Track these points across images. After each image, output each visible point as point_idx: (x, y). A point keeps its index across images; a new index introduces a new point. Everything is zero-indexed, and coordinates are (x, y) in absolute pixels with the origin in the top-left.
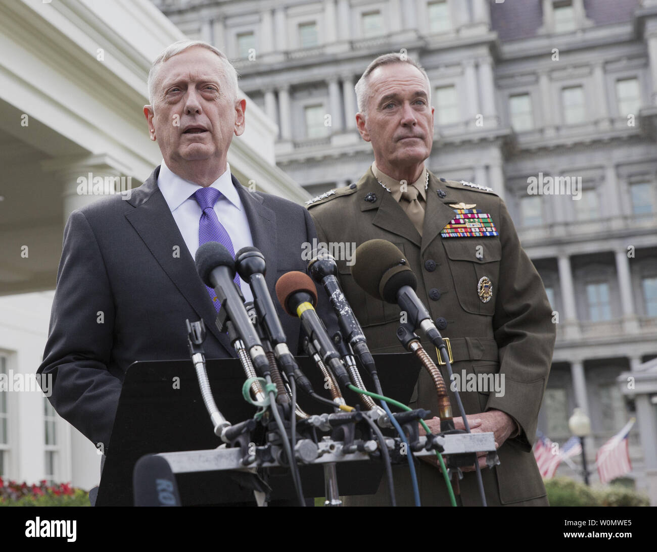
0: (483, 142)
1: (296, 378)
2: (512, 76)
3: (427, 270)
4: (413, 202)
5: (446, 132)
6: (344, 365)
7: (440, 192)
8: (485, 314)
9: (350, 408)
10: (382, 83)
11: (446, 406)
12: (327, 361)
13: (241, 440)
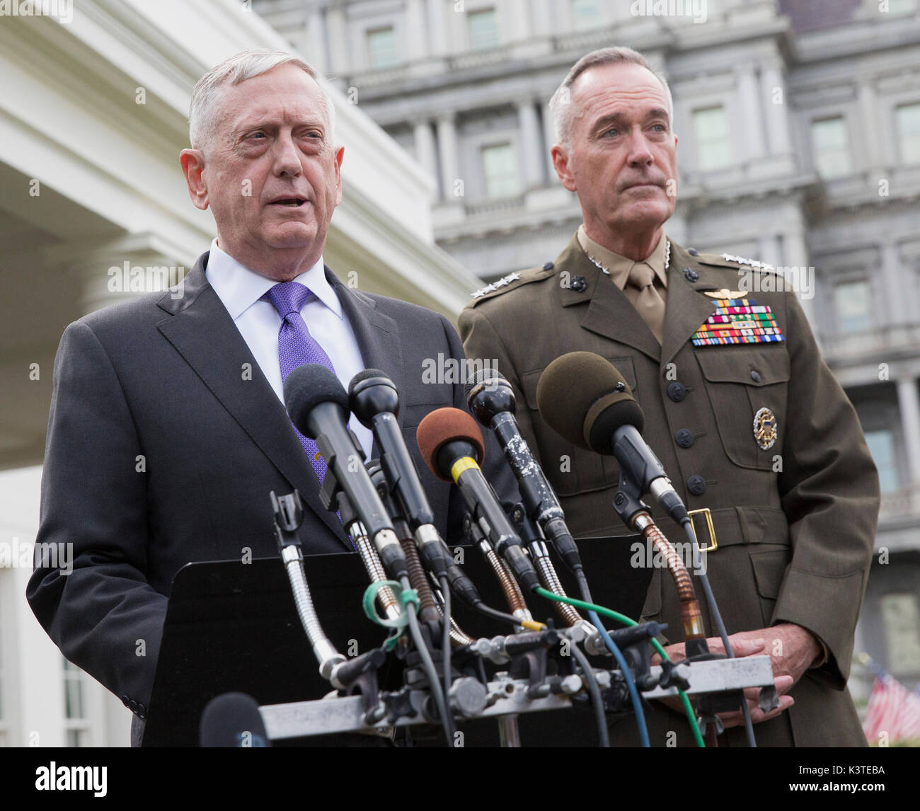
0: (773, 197)
1: (452, 580)
2: (814, 89)
3: (672, 400)
4: (646, 289)
5: (713, 183)
6: (528, 556)
7: (689, 272)
8: (765, 468)
9: (539, 625)
10: (595, 96)
11: (693, 616)
12: (502, 551)
13: (362, 682)
